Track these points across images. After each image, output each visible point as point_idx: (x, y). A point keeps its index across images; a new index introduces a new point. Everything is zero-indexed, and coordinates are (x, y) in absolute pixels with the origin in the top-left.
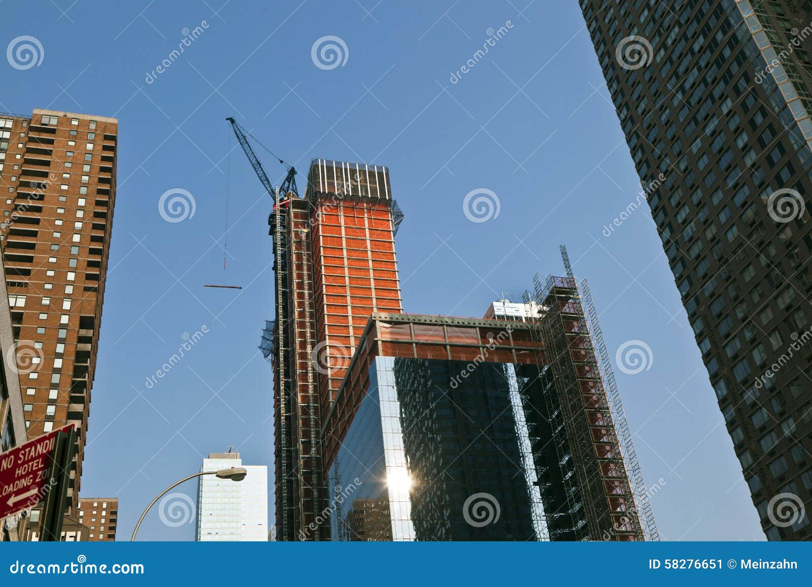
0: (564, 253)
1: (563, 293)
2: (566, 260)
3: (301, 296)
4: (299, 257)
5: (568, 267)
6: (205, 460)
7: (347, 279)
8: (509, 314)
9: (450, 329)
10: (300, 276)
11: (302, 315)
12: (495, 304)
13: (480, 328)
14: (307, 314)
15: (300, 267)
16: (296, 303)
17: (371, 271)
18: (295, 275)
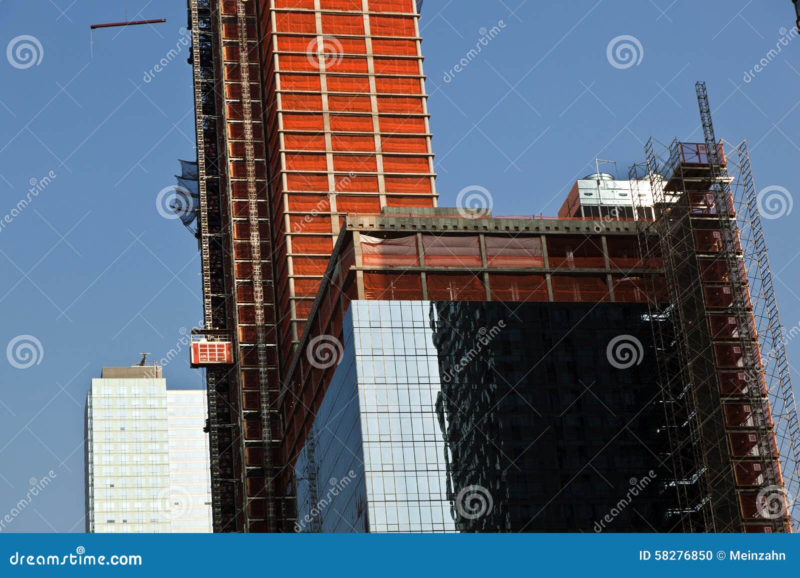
0: (703, 98)
1: (697, 174)
2: (705, 111)
3: (238, 130)
4: (233, 53)
5: (708, 126)
6: (96, 382)
7: (325, 98)
8: (607, 203)
9: (491, 241)
10: (236, 91)
11: (240, 169)
12: (582, 184)
13: (548, 236)
14: (251, 169)
15: (235, 73)
16: (229, 146)
17: (372, 81)
18: (226, 90)
